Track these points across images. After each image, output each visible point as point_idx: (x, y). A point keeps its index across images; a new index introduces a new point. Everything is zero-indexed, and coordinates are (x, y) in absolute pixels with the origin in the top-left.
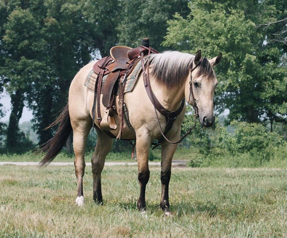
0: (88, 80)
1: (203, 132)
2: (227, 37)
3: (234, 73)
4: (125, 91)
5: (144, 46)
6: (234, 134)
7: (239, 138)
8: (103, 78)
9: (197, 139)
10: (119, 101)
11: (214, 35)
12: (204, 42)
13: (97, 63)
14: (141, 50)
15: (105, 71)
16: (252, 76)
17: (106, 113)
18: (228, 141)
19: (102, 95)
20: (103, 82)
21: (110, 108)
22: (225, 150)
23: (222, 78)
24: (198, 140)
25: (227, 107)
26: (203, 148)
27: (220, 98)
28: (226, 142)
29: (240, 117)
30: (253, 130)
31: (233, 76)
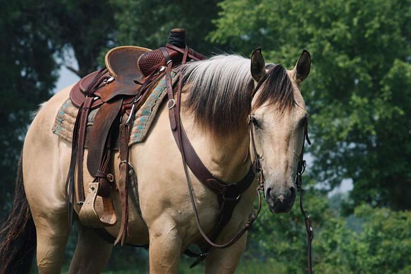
0: (60, 120)
1: (294, 229)
2: (349, 24)
3: (363, 102)
4: (131, 142)
5: (174, 45)
6: (363, 235)
7: (374, 243)
8: (90, 116)
9: (283, 244)
10: (121, 163)
11: (323, 20)
12: (299, 33)
13: (78, 84)
14: (166, 53)
15: (93, 101)
16: (404, 109)
17: (93, 189)
18: (350, 250)
19: (86, 152)
20: (89, 124)
21: (101, 179)
22: (344, 267)
23: (338, 111)
24: (285, 245)
25: (348, 175)
26: (294, 263)
27: (333, 154)
28: (345, 251)
29: (375, 196)
30: (403, 227)
31: (362, 109)
